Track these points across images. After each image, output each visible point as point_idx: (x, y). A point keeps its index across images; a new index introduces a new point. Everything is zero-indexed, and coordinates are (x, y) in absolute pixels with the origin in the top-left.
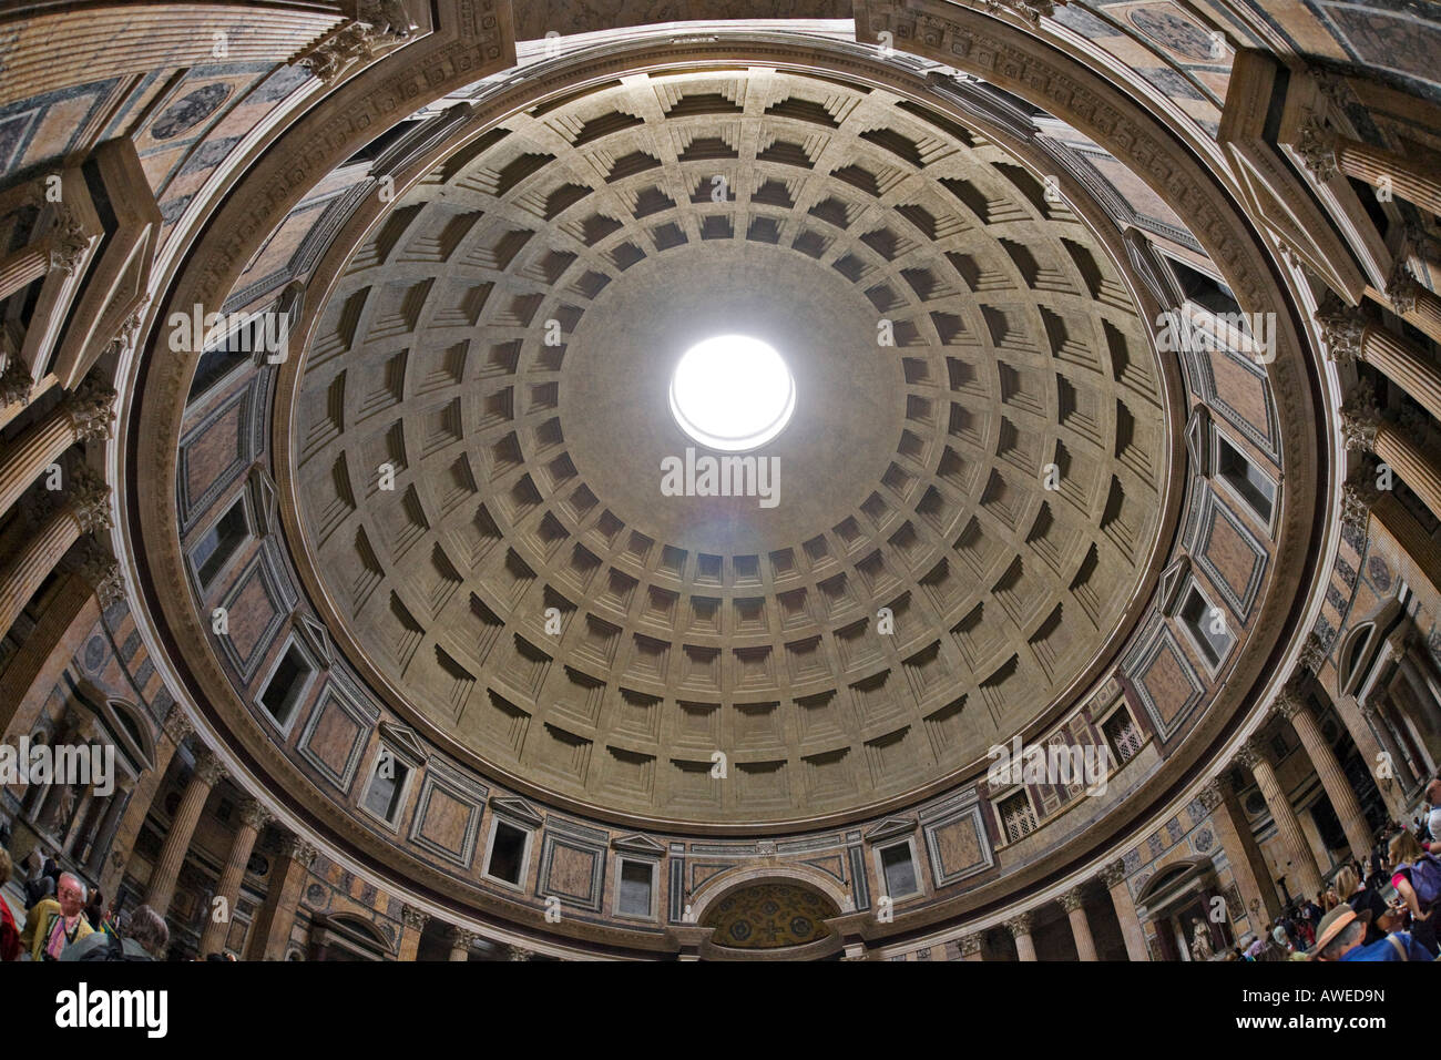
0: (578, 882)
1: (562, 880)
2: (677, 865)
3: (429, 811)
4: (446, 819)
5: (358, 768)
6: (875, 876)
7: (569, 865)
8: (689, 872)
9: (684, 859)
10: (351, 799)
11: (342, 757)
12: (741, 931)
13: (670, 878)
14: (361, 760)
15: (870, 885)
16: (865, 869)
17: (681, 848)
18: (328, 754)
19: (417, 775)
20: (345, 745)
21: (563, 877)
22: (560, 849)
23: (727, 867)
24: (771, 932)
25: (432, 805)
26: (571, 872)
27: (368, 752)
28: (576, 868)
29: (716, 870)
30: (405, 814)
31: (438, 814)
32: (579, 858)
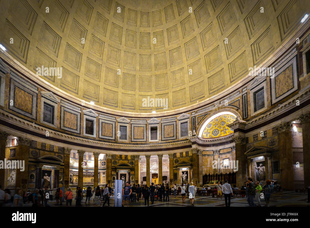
0: (171, 133)
1: (167, 134)
2: (194, 118)
3: (134, 133)
4: (139, 132)
5: (115, 133)
6: (250, 104)
7: (168, 130)
8: (197, 120)
9: (195, 116)
10: (116, 140)
11: (111, 133)
12: (216, 132)
13: (192, 123)
14: (115, 131)
15: (248, 108)
16: (247, 102)
17: (194, 113)
18: (107, 134)
19: (129, 126)
20: (110, 130)
21: (167, 133)
22: (166, 126)
23: (206, 115)
24: (225, 130)
25: (135, 131)
26: (169, 131)
27: (116, 128)
28: (170, 129)
29: (203, 116)
30: (129, 136)
31: (136, 132)
32: (170, 127)
